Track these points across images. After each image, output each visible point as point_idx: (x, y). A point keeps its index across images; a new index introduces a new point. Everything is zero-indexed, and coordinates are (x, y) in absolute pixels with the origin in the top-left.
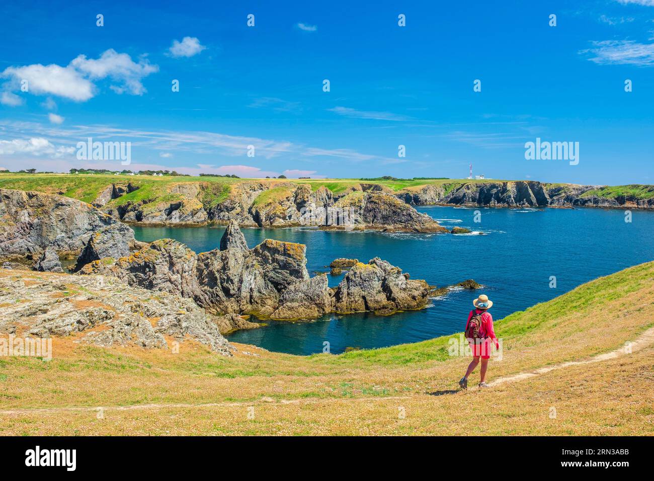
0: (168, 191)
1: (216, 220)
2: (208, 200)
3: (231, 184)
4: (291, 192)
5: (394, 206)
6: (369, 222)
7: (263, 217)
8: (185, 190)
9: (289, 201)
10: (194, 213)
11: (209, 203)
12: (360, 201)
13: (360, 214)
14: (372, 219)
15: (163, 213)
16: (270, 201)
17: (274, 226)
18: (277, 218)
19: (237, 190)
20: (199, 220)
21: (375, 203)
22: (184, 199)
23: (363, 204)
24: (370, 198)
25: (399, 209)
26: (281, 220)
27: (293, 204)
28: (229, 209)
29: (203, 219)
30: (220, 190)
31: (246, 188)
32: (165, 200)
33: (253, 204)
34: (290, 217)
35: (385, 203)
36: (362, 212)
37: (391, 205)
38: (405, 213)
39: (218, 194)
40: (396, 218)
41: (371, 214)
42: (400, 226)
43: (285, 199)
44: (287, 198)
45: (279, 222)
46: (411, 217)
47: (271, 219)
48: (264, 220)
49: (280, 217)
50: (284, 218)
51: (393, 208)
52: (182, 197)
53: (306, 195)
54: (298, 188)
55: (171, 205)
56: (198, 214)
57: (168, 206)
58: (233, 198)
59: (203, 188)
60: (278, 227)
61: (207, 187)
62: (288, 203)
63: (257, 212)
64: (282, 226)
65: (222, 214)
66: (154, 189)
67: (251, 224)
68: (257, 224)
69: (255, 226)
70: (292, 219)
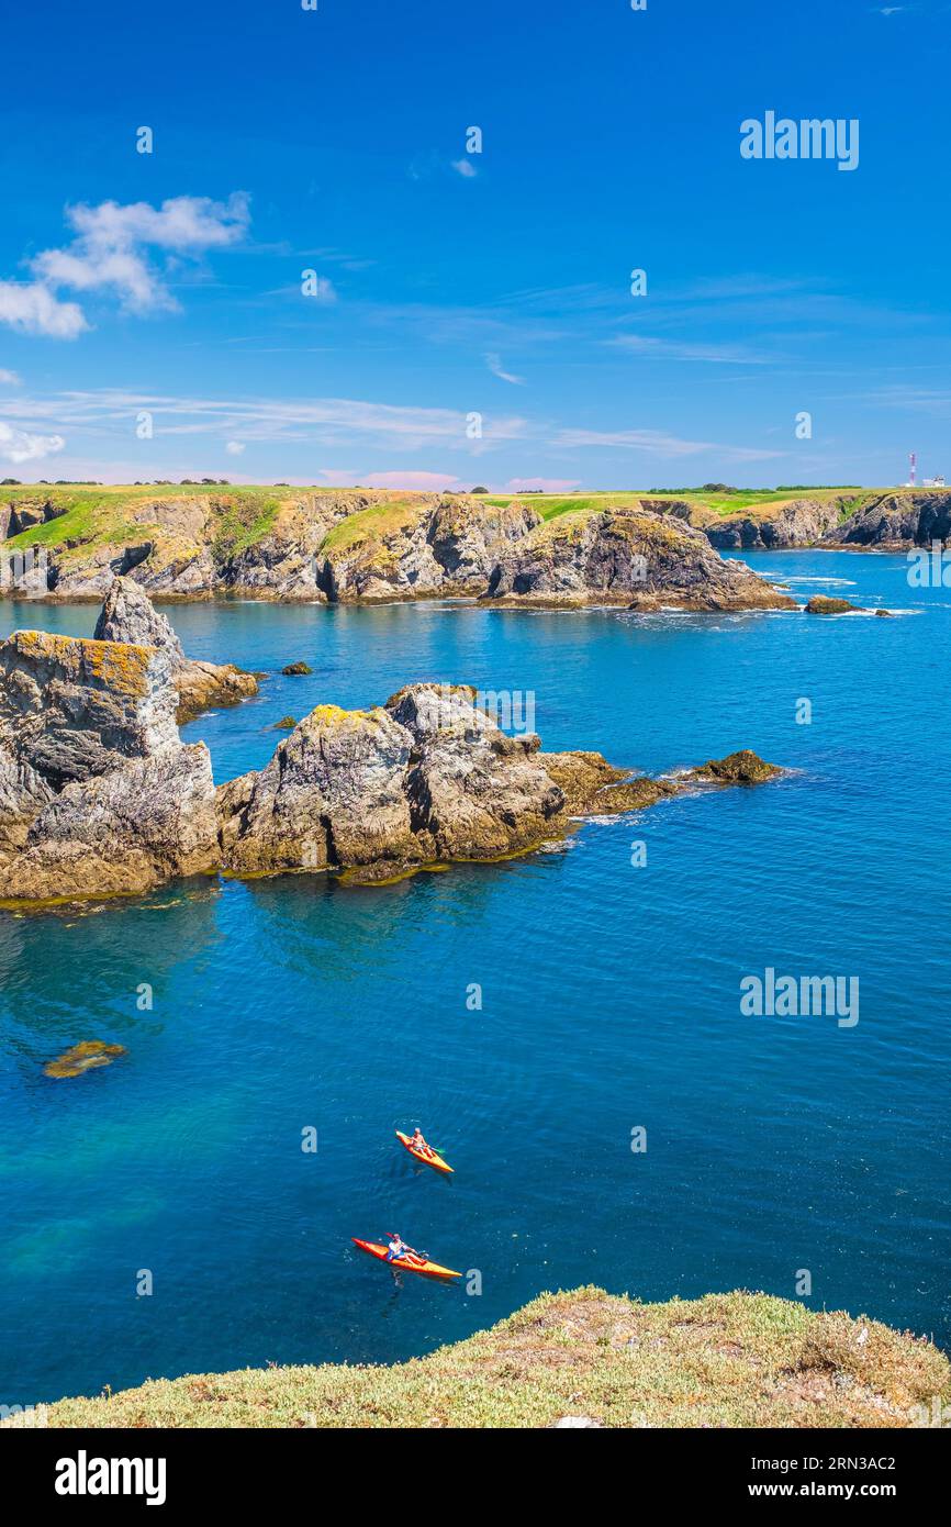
0: (127, 517)
1: (240, 587)
2: (229, 537)
3: (284, 500)
4: (414, 517)
5: (664, 545)
6: (600, 587)
7: (341, 577)
8: (170, 516)
9: (409, 536)
10: (177, 569)
11: (230, 545)
12: (577, 534)
13: (578, 566)
14: (607, 579)
15: (107, 569)
16: (361, 536)
17: (364, 599)
18: (373, 579)
19: (293, 513)
20: (187, 587)
21: (618, 537)
22: (158, 535)
23: (584, 542)
24: (606, 525)
25: (675, 551)
26: (385, 584)
27: (423, 543)
28: (271, 560)
29: (200, 584)
30: (256, 512)
31: (324, 508)
32: (115, 538)
33: (322, 547)
34: (413, 576)
35: (641, 538)
36: (584, 560)
37: (656, 542)
38: (688, 562)
39: (252, 523)
40: (667, 575)
41: (607, 565)
42: (675, 596)
43: (399, 532)
44: (404, 529)
45: (380, 588)
46: (703, 572)
47: (359, 581)
48: (343, 584)
49: (381, 577)
50: (393, 579)
51: (660, 550)
52: (156, 531)
53: (459, 521)
54: (442, 507)
55: (128, 551)
56: (187, 574)
57: (120, 553)
58: (281, 533)
59: (219, 510)
60: (375, 601)
61: (228, 508)
62: (409, 543)
63: (328, 566)
64: (385, 600)
65: (253, 571)
66: (96, 512)
67: (308, 594)
68: (323, 594)
69: (319, 598)
70: (418, 583)
